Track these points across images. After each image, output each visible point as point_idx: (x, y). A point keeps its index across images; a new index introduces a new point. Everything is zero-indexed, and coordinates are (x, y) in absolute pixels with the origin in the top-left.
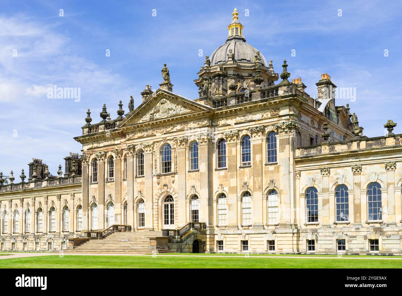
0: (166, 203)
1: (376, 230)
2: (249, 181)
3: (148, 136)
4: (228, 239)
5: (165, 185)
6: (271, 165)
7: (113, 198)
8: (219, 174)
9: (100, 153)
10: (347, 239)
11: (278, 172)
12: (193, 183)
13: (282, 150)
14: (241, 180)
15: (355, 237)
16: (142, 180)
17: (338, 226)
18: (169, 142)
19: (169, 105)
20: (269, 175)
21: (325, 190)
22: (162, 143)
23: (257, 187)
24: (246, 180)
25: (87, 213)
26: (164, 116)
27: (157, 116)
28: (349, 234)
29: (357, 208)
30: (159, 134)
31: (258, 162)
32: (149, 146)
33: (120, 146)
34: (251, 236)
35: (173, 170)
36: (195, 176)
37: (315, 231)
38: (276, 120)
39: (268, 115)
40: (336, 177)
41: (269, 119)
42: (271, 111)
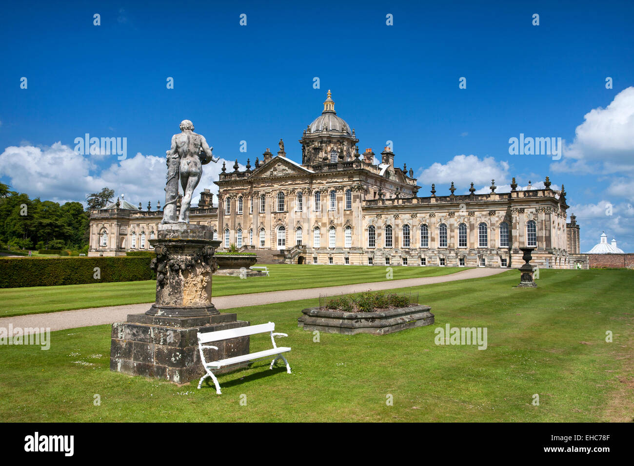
0: (280, 231)
1: (407, 253)
2: (334, 219)
3: (268, 186)
4: (320, 256)
5: (280, 220)
6: (348, 210)
7: (242, 226)
9: (233, 194)
10: (390, 257)
11: (352, 215)
12: (298, 219)
13: (355, 201)
14: (329, 218)
15: (395, 256)
16: (263, 215)
17: (386, 250)
18: (283, 191)
19: (283, 167)
20: (346, 217)
21: (379, 228)
22: (278, 191)
23: (339, 224)
24: (332, 218)
26: (280, 174)
27: (275, 173)
28: (392, 254)
29: (397, 239)
30: (276, 186)
31: (340, 208)
32: (269, 192)
34: (334, 254)
35: (285, 210)
37: (373, 252)
38: (351, 183)
39: (346, 179)
40: (385, 220)
41: (347, 182)
42: (349, 178)
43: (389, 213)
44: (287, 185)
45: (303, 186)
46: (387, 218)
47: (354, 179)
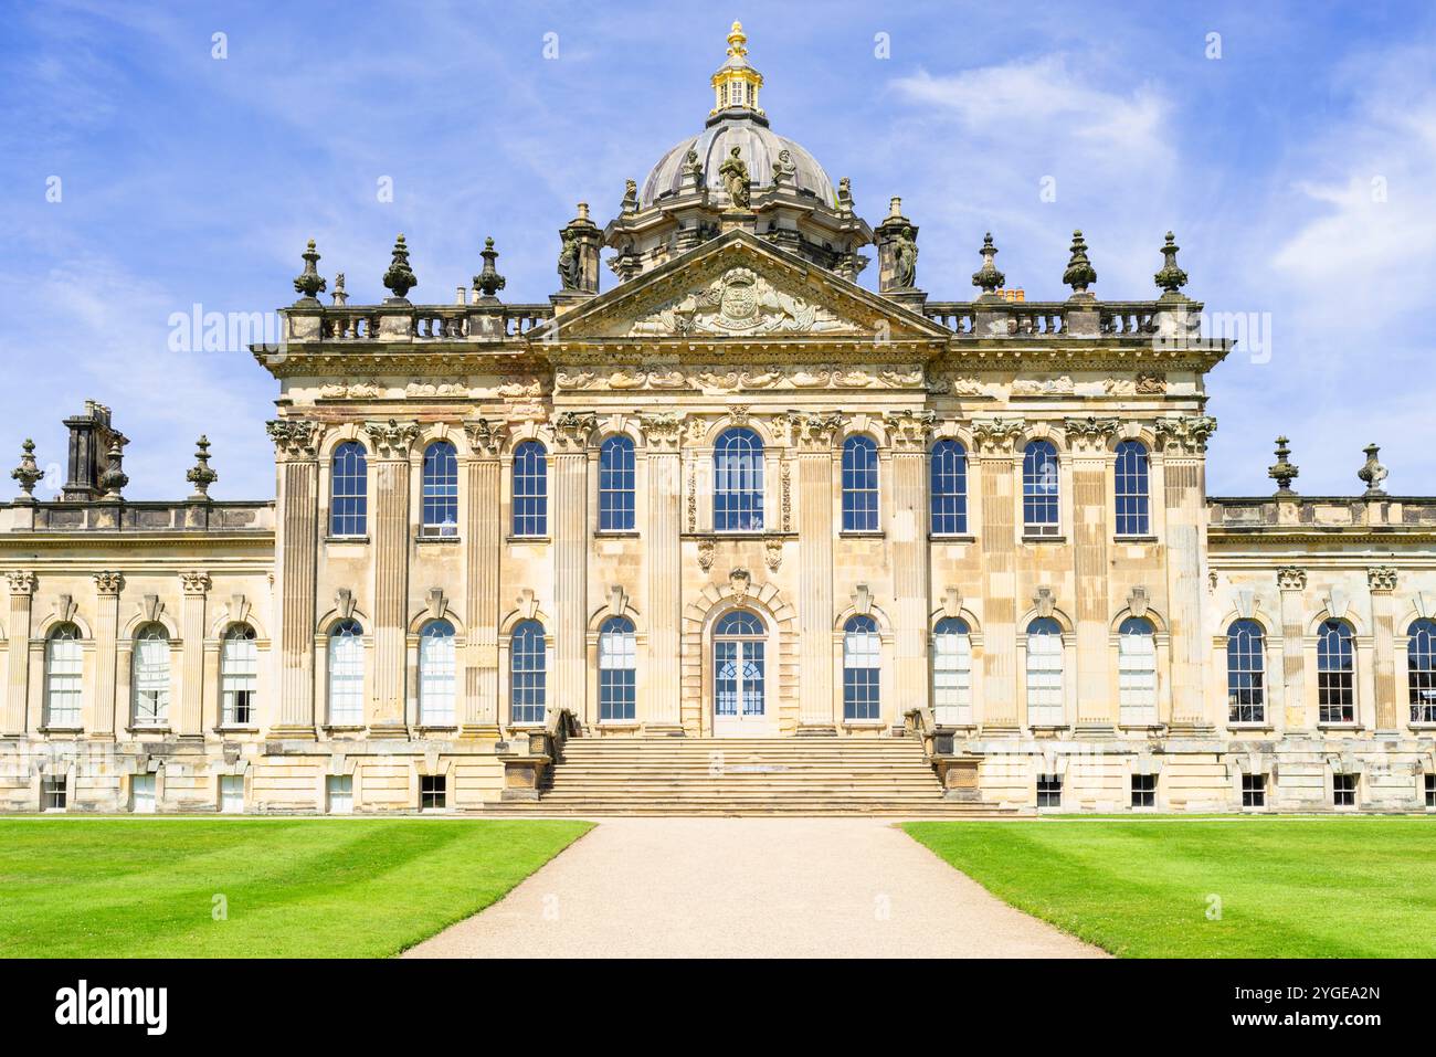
0: (725, 638)
2: (1057, 584)
5: (741, 575)
6: (1130, 541)
8: (945, 551)
9: (393, 424)
11: (1158, 564)
12: (861, 574)
13: (1175, 499)
14: (1027, 579)
15: (1385, 767)
16: (625, 547)
17: (1331, 736)
18: (754, 423)
20: (1127, 573)
21: (1290, 631)
22: (725, 422)
23: (1090, 606)
24: (1046, 579)
25: (307, 657)
30: (717, 393)
31: (1092, 530)
32: (668, 425)
33: (497, 407)
35: (769, 524)
36: (868, 553)
37: (1267, 749)
38: (1156, 405)
39: (1127, 387)
40: (1324, 594)
41: (1135, 399)
42: (1139, 379)
43: (1338, 562)
44: (788, 392)
45: (888, 404)
46: (1329, 588)
47: (1171, 389)
